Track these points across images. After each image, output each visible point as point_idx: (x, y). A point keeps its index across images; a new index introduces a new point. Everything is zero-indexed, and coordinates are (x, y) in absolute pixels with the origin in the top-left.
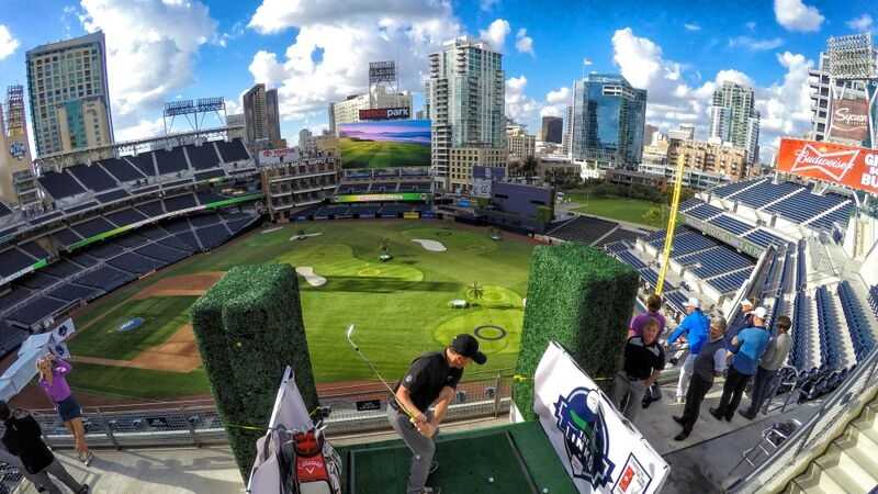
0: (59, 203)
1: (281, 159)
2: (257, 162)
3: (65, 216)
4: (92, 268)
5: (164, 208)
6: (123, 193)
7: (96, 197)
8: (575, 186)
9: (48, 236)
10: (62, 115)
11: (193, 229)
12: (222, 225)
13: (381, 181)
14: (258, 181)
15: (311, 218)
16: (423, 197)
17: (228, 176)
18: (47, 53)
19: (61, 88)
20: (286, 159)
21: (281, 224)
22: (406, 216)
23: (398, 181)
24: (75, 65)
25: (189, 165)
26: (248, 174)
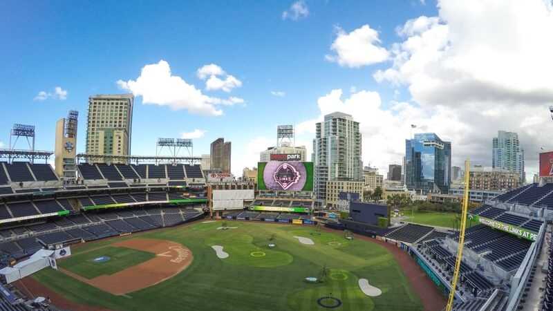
0: (86, 182)
1: (221, 180)
2: (206, 180)
3: (87, 189)
4: (96, 223)
5: (147, 198)
6: (125, 185)
7: (109, 184)
8: (406, 205)
9: (75, 198)
10: (102, 134)
11: (162, 214)
12: (180, 215)
13: (281, 199)
14: (205, 191)
15: (234, 218)
16: (306, 210)
17: (188, 186)
18: (100, 99)
19: (105, 120)
20: (224, 180)
21: (216, 219)
22: (295, 221)
23: (292, 200)
24: (114, 109)
25: (167, 176)
26: (200, 187)
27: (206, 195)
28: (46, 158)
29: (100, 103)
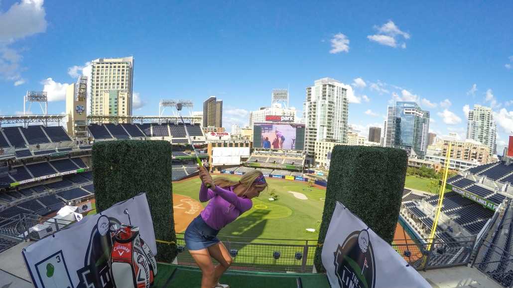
1: (220, 138)
2: (206, 138)
9: (88, 157)
10: (107, 96)
12: (183, 170)
13: (274, 157)
14: (205, 148)
15: (232, 173)
16: (298, 168)
17: (189, 143)
19: (108, 82)
20: (222, 138)
21: (216, 174)
22: (287, 178)
23: (284, 158)
24: (117, 72)
25: (170, 134)
26: (201, 144)
27: (206, 151)
28: (59, 121)
29: (103, 67)
